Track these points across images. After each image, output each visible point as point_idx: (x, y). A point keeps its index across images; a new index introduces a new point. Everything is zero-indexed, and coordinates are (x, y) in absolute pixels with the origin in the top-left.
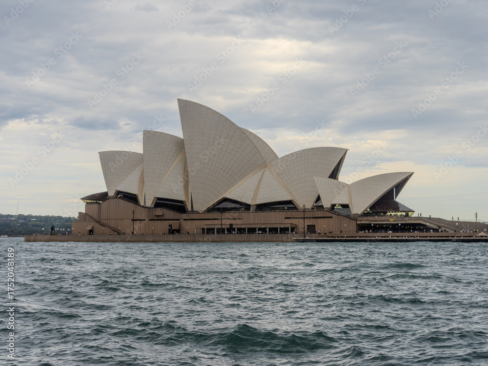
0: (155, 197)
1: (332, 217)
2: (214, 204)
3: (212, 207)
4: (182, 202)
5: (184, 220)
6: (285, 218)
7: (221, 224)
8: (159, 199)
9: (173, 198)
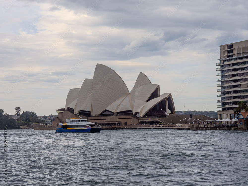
0: (79, 110)
1: (131, 118)
2: (101, 113)
3: (100, 114)
4: (89, 112)
5: (89, 120)
6: (118, 119)
7: (102, 122)
8: (81, 111)
9: (86, 110)
